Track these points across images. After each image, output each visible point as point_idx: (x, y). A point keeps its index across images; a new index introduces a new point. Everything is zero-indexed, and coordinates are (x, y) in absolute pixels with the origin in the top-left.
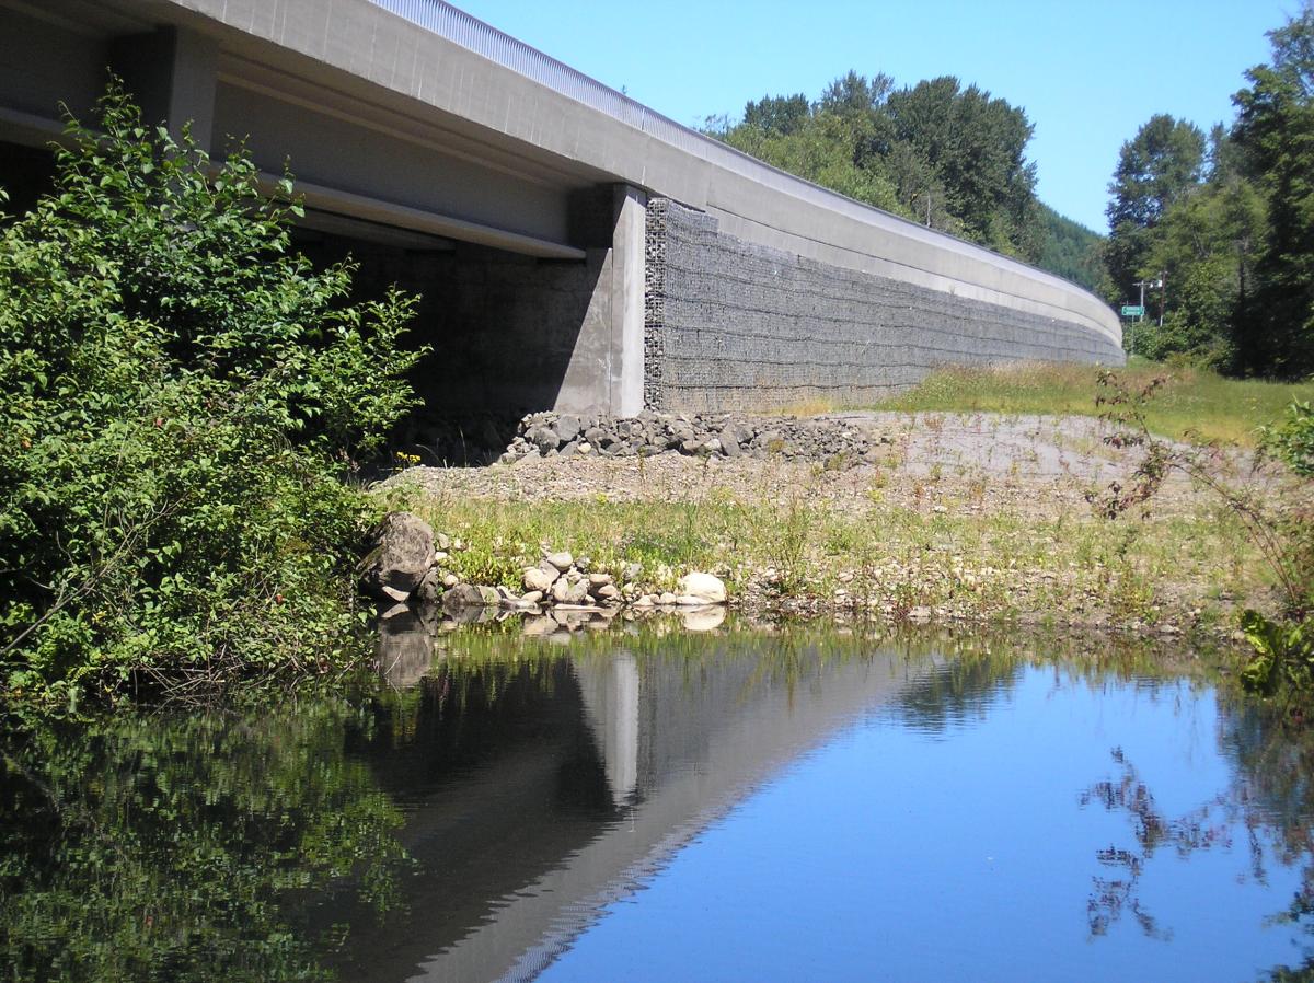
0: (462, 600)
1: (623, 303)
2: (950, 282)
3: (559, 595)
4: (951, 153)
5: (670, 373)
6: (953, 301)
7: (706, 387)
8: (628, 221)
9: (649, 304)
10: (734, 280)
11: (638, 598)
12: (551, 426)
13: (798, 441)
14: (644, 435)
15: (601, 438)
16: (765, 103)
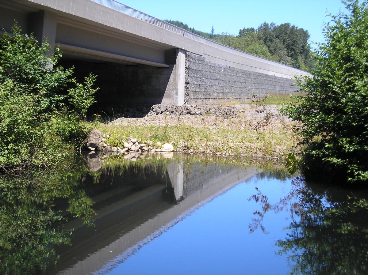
0: (108, 150)
1: (178, 78)
2: (274, 73)
3: (132, 149)
4: (288, 41)
5: (191, 95)
6: (274, 77)
7: (202, 98)
8: (180, 58)
9: (186, 78)
10: (210, 72)
11: (152, 150)
12: (159, 108)
13: (220, 112)
14: (182, 110)
15: (171, 111)
16: (244, 29)
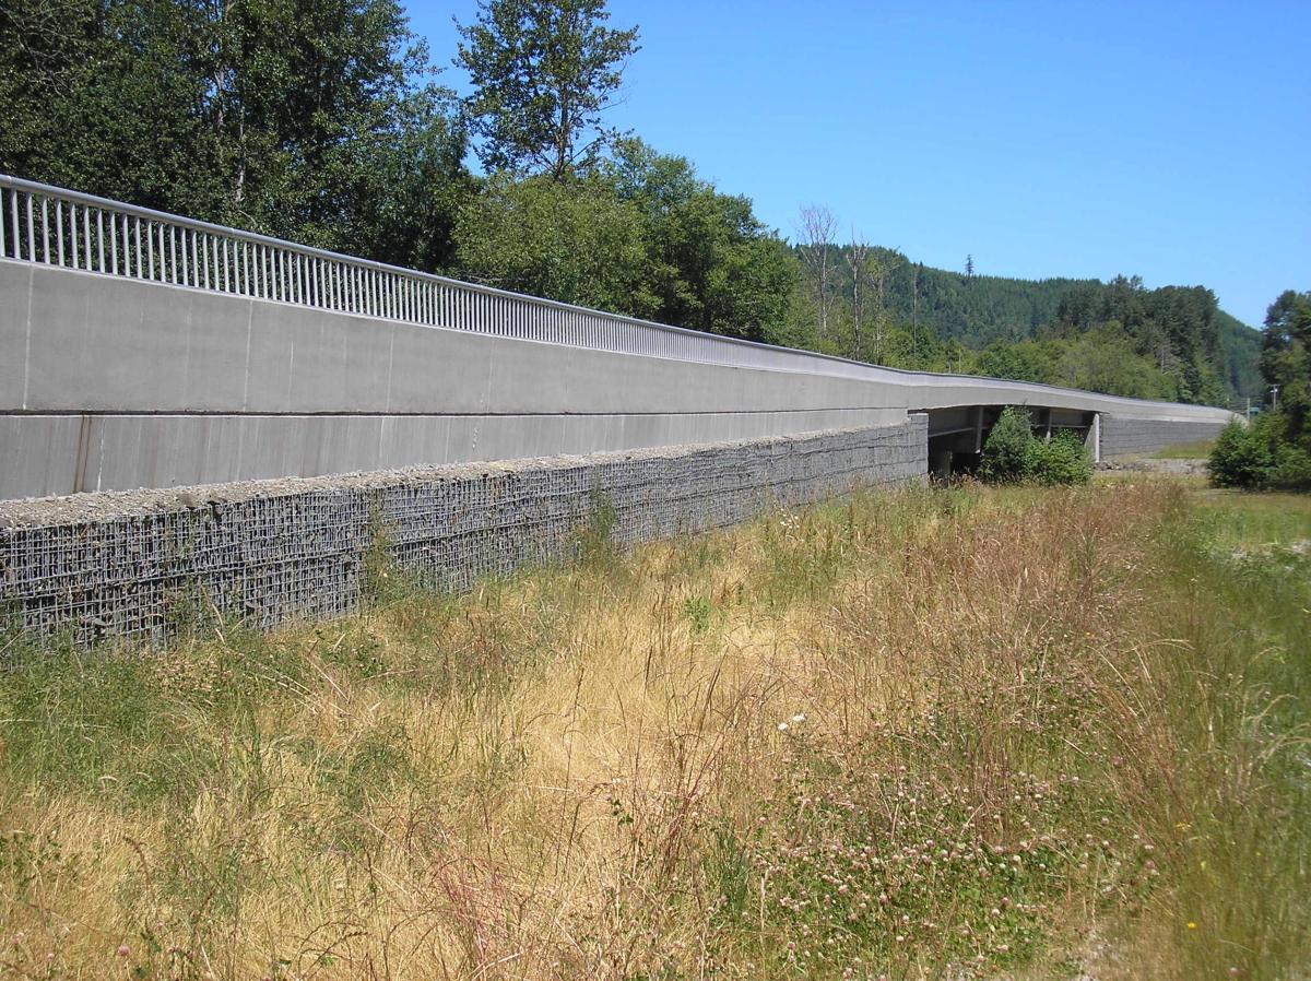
5: (1105, 452)
6: (1172, 423)
9: (1100, 434)
10: (1116, 428)
